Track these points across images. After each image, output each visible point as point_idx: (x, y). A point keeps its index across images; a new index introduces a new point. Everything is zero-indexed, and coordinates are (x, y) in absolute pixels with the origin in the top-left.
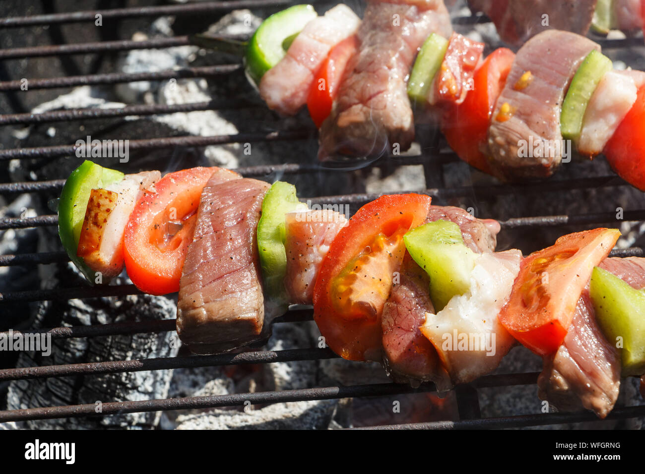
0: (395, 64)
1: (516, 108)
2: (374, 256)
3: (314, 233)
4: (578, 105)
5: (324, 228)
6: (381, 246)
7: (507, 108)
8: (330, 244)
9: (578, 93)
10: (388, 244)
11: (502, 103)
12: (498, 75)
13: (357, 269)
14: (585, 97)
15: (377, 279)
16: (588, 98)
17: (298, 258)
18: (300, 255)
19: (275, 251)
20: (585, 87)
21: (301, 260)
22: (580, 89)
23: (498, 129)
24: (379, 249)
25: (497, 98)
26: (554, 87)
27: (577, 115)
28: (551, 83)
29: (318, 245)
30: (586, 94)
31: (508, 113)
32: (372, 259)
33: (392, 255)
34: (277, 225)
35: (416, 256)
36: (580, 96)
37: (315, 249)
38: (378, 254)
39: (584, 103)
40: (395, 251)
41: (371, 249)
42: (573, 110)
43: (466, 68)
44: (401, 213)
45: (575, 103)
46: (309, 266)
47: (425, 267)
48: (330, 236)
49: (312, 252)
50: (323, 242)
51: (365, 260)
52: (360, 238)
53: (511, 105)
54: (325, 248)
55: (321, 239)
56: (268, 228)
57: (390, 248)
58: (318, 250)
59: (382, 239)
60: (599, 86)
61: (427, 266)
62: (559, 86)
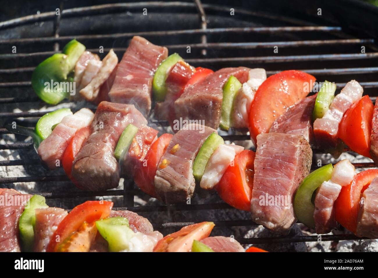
0: (108, 140)
1: (170, 162)
2: (81, 233)
3: (49, 219)
4: (203, 161)
5: (54, 217)
6: (85, 227)
7: (165, 161)
8: (58, 226)
9: (203, 154)
10: (88, 226)
11: (163, 159)
12: (164, 146)
13: (71, 240)
14: (207, 157)
15: (82, 245)
16: (209, 157)
17: (40, 232)
18: (41, 231)
19: (28, 229)
20: (208, 152)
21: (42, 233)
22: (205, 152)
23: (160, 172)
24: (83, 229)
25: (161, 157)
26: (190, 152)
27: (202, 166)
28: (189, 150)
29: (51, 226)
30: (208, 156)
31: (165, 164)
32: (80, 235)
33: (90, 232)
34: (31, 216)
35: (102, 233)
36: (205, 156)
37: (49, 228)
38: (83, 232)
39: (206, 160)
40: (92, 230)
41: (79, 229)
42: (200, 163)
43: (147, 143)
44: (96, 211)
45: (202, 160)
46: (46, 237)
47: (106, 238)
48: (58, 222)
49: (47, 229)
50: (54, 225)
51: (76, 235)
52: (74, 223)
53: (168, 160)
54: (55, 228)
55: (53, 223)
56: (26, 217)
57: (88, 229)
58: (51, 229)
59: (85, 224)
60: (215, 151)
61: (107, 238)
62: (193, 151)
